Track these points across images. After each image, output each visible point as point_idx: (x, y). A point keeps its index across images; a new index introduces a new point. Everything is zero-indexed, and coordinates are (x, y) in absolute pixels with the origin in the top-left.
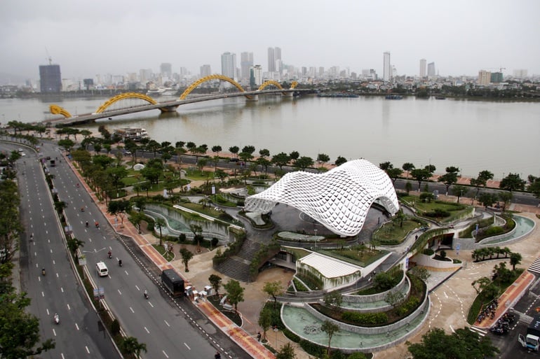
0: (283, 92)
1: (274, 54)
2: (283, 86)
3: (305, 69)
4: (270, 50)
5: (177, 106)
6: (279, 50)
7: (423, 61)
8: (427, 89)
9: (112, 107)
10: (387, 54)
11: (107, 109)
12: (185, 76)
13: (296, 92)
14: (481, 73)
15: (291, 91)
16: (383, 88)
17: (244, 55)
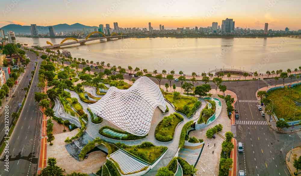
0: (118, 36)
1: (116, 24)
2: (118, 35)
3: (125, 28)
4: (114, 23)
5: (85, 42)
6: (117, 23)
7: (160, 25)
8: (163, 34)
9: (65, 42)
10: (150, 23)
11: (63, 43)
12: (90, 32)
13: (123, 36)
14: (178, 28)
15: (121, 36)
16: (149, 34)
17: (107, 25)
